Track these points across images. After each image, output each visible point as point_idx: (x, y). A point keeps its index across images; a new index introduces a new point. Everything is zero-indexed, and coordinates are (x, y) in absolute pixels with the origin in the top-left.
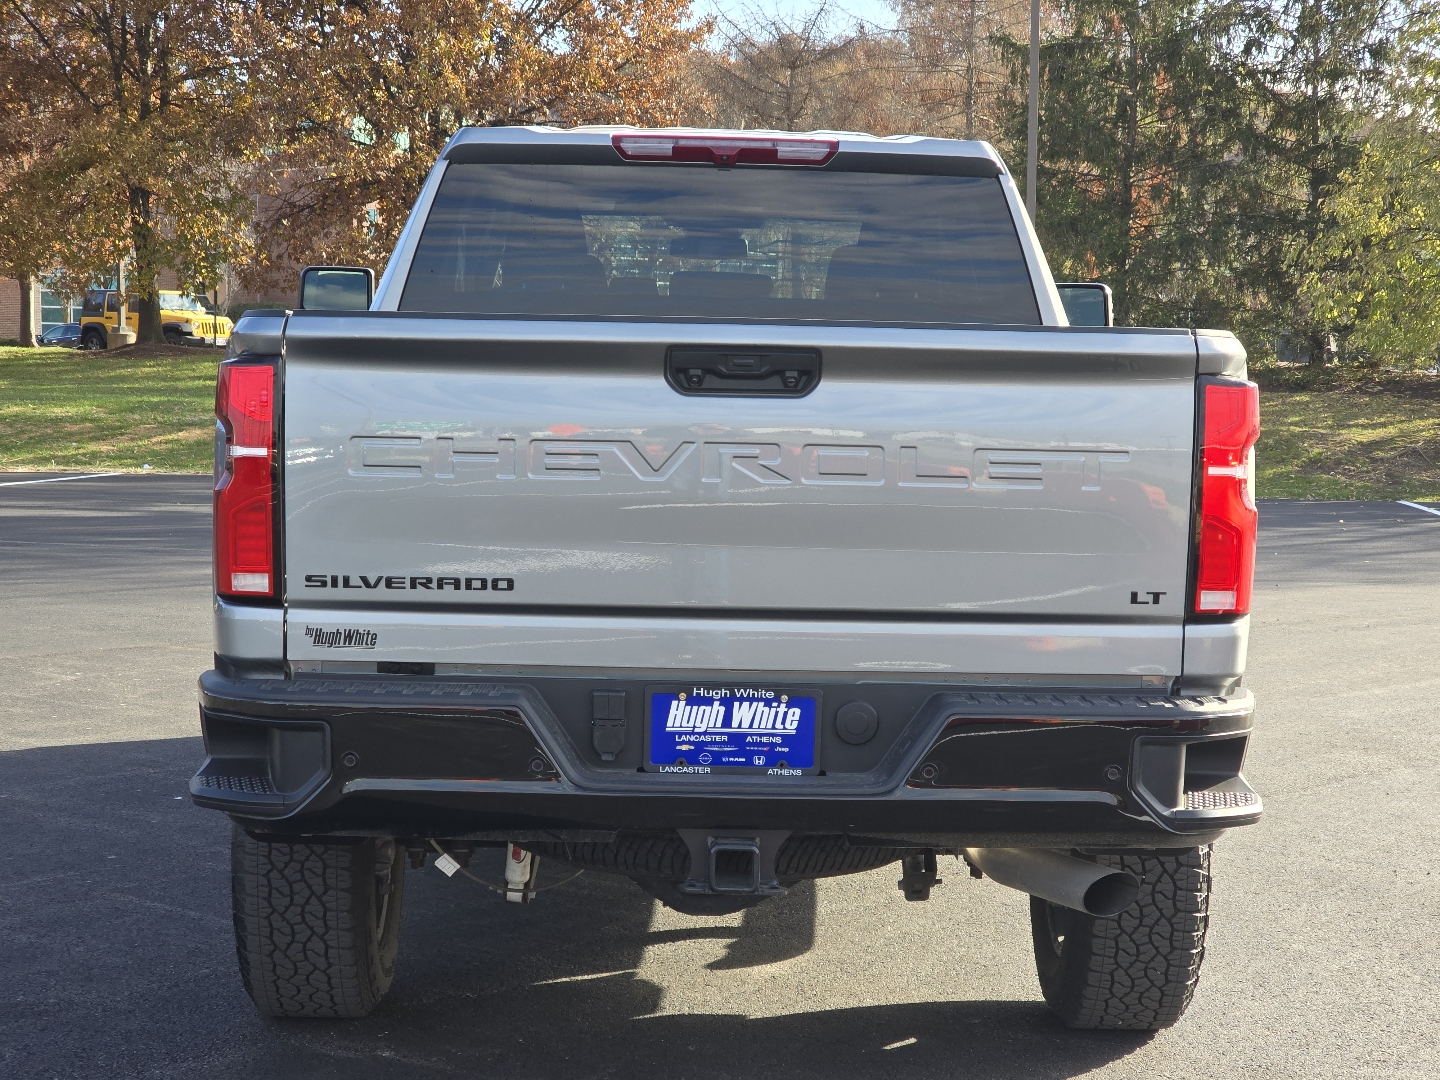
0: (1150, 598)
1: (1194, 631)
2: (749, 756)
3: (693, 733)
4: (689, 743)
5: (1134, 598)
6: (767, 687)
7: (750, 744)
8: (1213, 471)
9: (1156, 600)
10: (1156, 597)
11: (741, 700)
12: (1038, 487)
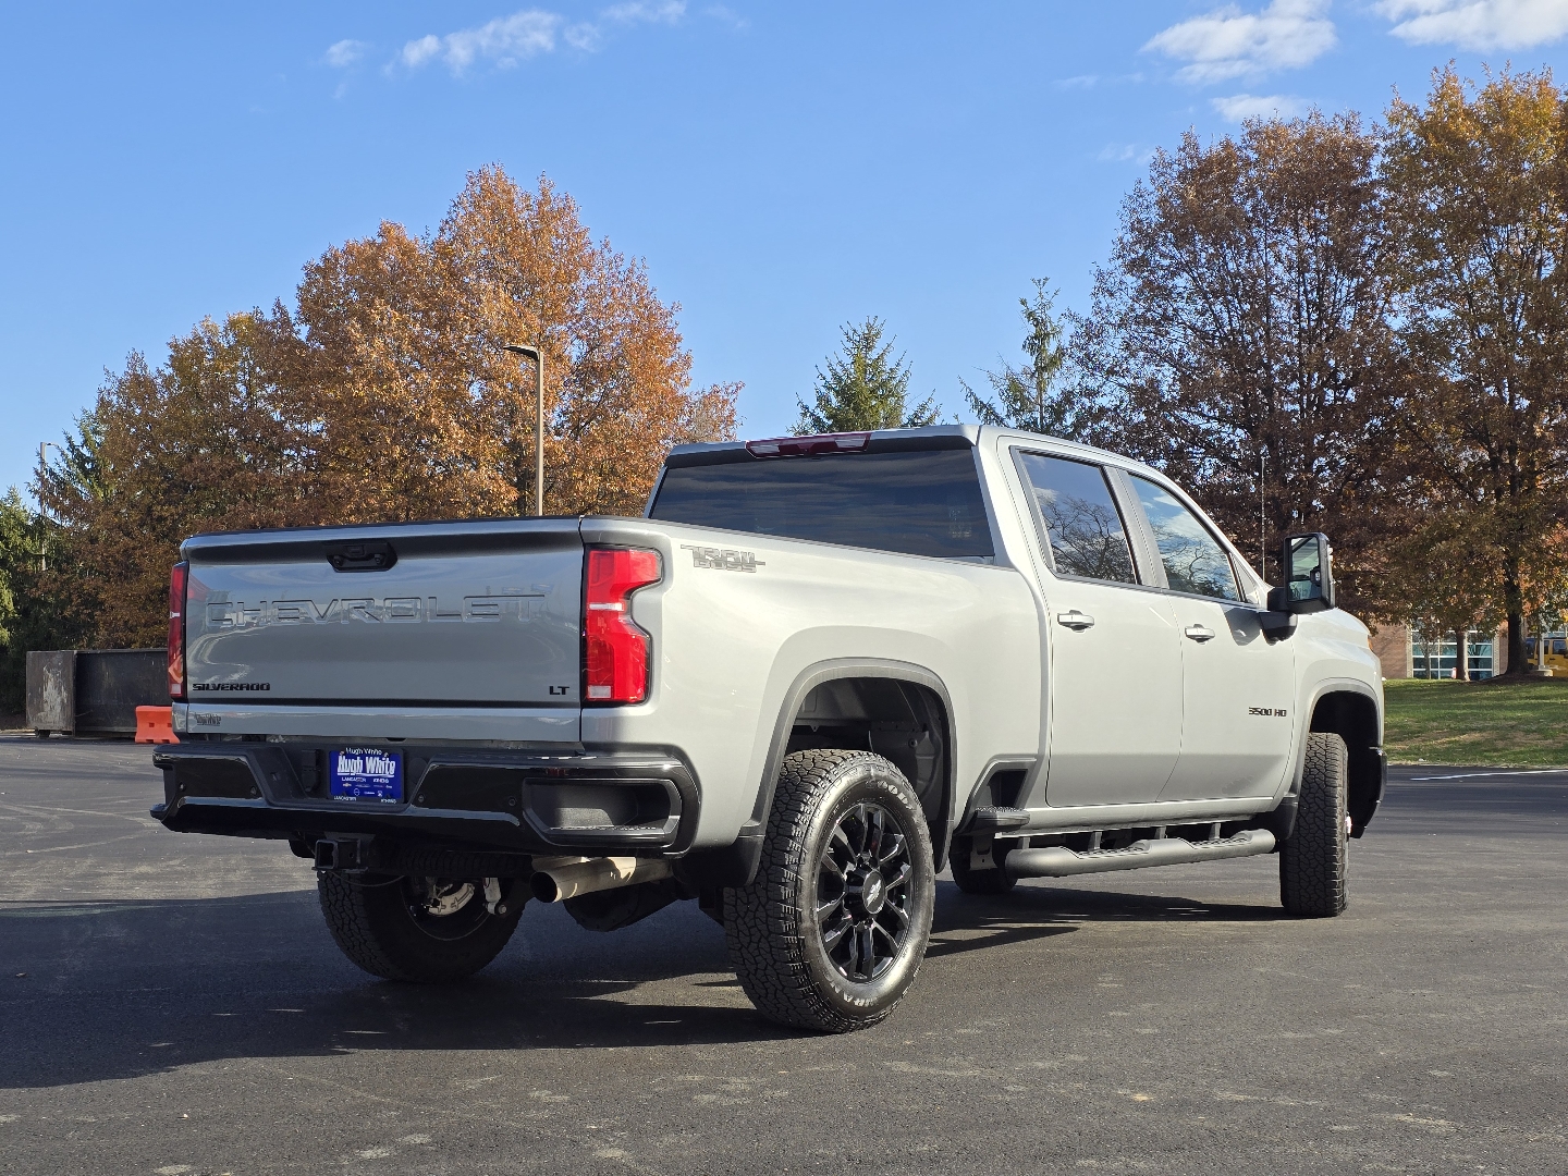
0: (560, 691)
1: (587, 712)
2: (376, 790)
3: (349, 776)
4: (349, 782)
5: (552, 692)
6: (378, 747)
7: (376, 783)
8: (593, 606)
9: (564, 693)
10: (564, 689)
11: (369, 755)
12: (497, 620)
